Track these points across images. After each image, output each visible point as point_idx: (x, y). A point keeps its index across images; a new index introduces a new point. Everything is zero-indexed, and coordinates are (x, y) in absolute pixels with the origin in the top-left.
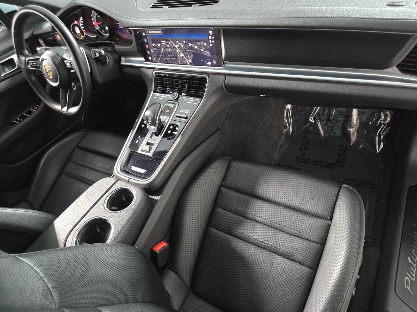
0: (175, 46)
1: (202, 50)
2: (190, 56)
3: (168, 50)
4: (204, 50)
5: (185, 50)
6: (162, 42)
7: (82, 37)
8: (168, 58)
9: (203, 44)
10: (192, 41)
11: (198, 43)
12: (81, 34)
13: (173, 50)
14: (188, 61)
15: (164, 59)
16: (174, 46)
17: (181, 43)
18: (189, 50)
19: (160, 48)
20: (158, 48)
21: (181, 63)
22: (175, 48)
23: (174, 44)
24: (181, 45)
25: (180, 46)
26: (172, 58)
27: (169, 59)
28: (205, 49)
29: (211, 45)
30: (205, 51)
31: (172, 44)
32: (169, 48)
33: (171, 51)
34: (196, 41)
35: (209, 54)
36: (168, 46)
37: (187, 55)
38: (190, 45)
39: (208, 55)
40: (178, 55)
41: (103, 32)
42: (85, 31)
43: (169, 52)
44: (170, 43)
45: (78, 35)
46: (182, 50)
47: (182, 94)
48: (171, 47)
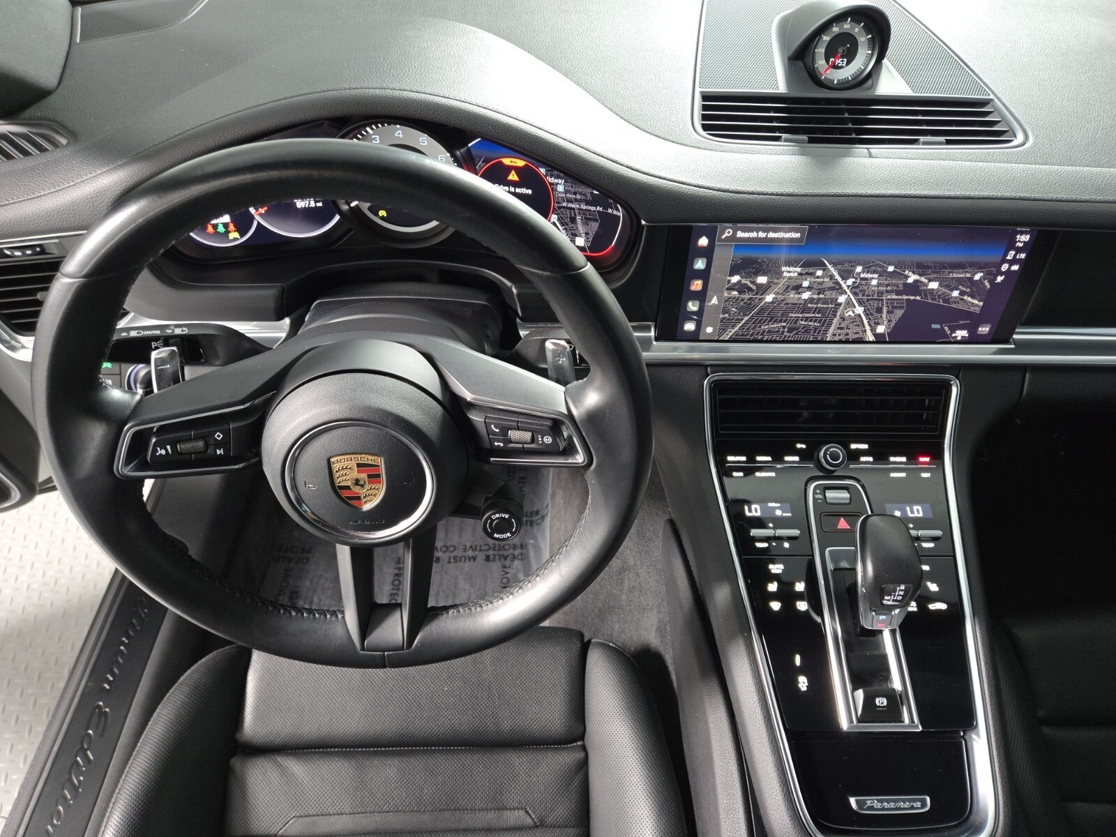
0: (842, 282)
1: (956, 294)
2: (892, 312)
3: (796, 296)
4: (962, 293)
5: (880, 293)
6: (784, 269)
7: (236, 239)
8: (784, 324)
9: (968, 275)
10: (929, 267)
11: (949, 273)
12: (232, 227)
13: (821, 296)
14: (872, 330)
15: (760, 327)
16: (838, 283)
17: (874, 272)
18: (897, 295)
19: (763, 289)
20: (750, 289)
21: (837, 338)
22: (838, 289)
23: (838, 277)
24: (872, 278)
25: (863, 282)
26: (803, 323)
27: (784, 327)
28: (968, 290)
29: (1000, 279)
30: (966, 297)
31: (832, 277)
32: (809, 288)
33: (811, 300)
34: (945, 268)
35: (977, 306)
36: (806, 284)
37: (879, 310)
38: (912, 278)
39: (972, 309)
40: (836, 312)
41: (383, 218)
42: (263, 212)
43: (799, 302)
44: (819, 273)
45: (210, 229)
46: (863, 295)
47: (853, 446)
48: (820, 287)
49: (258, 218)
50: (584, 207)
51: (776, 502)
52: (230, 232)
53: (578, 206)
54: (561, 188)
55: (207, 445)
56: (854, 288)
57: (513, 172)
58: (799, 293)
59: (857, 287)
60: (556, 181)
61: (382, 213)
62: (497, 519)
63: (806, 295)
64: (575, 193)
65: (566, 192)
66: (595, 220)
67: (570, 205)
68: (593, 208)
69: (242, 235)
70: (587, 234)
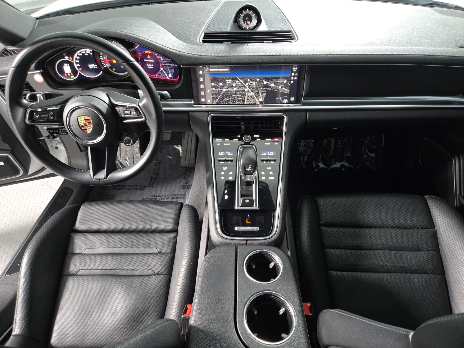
0: (245, 84)
1: (280, 87)
2: (262, 94)
3: (232, 89)
4: (282, 87)
5: (257, 88)
6: (226, 80)
7: (73, 78)
8: (231, 99)
9: (282, 81)
10: (269, 79)
11: (276, 80)
12: (72, 74)
13: (240, 89)
14: (258, 100)
15: (224, 100)
16: (243, 85)
17: (253, 81)
18: (262, 88)
19: (222, 87)
20: (218, 87)
21: (248, 103)
22: (244, 86)
23: (243, 83)
24: (253, 83)
25: (251, 84)
26: (236, 98)
27: (231, 100)
28: (283, 86)
29: (292, 82)
30: (283, 88)
31: (241, 83)
32: (236, 87)
33: (237, 91)
34: (274, 79)
35: (288, 91)
36: (234, 85)
37: (258, 93)
38: (265, 83)
39: (287, 92)
40: (246, 94)
41: (114, 71)
42: (80, 70)
43: (233, 91)
44: (237, 82)
45: (66, 75)
46: (252, 89)
47: (255, 136)
48: (239, 86)
49: (79, 72)
50: (169, 65)
51: (229, 151)
52: (71, 76)
53: (167, 65)
54: (162, 59)
55: (49, 116)
56: (249, 86)
57: (148, 55)
58: (233, 88)
59: (250, 86)
60: (160, 57)
61: (114, 69)
62: (127, 139)
63: (235, 89)
64: (166, 61)
65: (163, 60)
66: (173, 69)
67: (165, 64)
68: (171, 65)
69: (75, 76)
70: (171, 73)
